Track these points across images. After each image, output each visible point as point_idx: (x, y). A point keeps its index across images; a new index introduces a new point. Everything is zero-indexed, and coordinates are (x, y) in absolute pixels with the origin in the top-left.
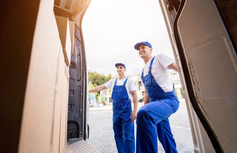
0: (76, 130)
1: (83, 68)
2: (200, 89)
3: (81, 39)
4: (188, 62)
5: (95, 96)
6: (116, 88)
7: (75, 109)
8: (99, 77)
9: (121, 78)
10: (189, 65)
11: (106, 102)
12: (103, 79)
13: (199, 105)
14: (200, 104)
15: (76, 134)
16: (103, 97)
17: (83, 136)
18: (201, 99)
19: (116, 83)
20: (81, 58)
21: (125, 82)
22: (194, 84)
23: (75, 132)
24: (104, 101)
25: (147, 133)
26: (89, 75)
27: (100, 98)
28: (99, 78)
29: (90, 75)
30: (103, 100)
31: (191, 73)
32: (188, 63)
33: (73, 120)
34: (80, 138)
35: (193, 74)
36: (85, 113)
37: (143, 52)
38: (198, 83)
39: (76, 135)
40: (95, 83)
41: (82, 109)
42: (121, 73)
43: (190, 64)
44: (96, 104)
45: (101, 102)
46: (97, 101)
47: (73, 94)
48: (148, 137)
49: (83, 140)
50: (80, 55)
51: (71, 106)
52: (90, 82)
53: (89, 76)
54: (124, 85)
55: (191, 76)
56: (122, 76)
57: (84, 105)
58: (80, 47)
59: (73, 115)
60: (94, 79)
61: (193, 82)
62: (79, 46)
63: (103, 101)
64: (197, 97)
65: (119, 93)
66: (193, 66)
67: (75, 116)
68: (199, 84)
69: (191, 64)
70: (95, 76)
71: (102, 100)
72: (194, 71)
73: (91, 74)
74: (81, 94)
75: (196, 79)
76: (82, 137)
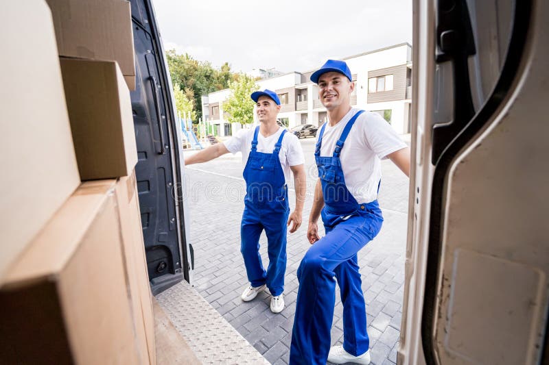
0: (165, 260)
1: (164, 117)
2: (447, 331)
3: (147, 21)
4: (444, 271)
5: (190, 125)
6: (255, 157)
7: (157, 222)
8: (196, 70)
9: (267, 132)
10: (443, 278)
11: (216, 137)
12: (208, 77)
13: (436, 353)
14: (438, 351)
15: (167, 266)
16: (211, 126)
17: (182, 269)
18: (442, 346)
19: (257, 143)
20: (158, 88)
21: (278, 145)
22: (440, 317)
23: (165, 264)
24: (213, 134)
25: (318, 302)
26: (170, 65)
27: (202, 127)
28: (196, 73)
29: (172, 64)
30: (211, 132)
31: (442, 295)
32: (443, 275)
33: (155, 243)
34: (177, 274)
35: (446, 299)
36: (182, 227)
37: (334, 93)
38: (447, 319)
39: (167, 269)
40: (188, 86)
41: (173, 219)
42: (265, 118)
43: (446, 277)
44: (195, 143)
45: (205, 136)
46: (196, 134)
47: (149, 189)
48: (319, 308)
49: (184, 282)
50: (150, 78)
51: (148, 217)
52: (177, 87)
53: (171, 69)
54: (276, 152)
55: (438, 300)
56: (269, 124)
57: (177, 208)
58: (149, 52)
59: (155, 233)
60: (185, 76)
61: (439, 313)
62: (147, 49)
63: (210, 135)
64: (436, 339)
65: (263, 172)
66: (450, 286)
67: (159, 235)
68: (449, 322)
69: (447, 280)
70: (186, 67)
71: (207, 131)
72: (448, 296)
73: (175, 61)
74: (168, 186)
75: (447, 312)
76: (180, 272)
